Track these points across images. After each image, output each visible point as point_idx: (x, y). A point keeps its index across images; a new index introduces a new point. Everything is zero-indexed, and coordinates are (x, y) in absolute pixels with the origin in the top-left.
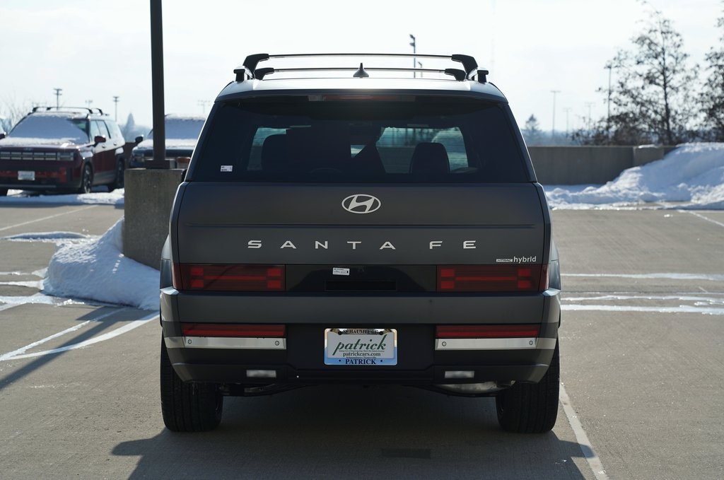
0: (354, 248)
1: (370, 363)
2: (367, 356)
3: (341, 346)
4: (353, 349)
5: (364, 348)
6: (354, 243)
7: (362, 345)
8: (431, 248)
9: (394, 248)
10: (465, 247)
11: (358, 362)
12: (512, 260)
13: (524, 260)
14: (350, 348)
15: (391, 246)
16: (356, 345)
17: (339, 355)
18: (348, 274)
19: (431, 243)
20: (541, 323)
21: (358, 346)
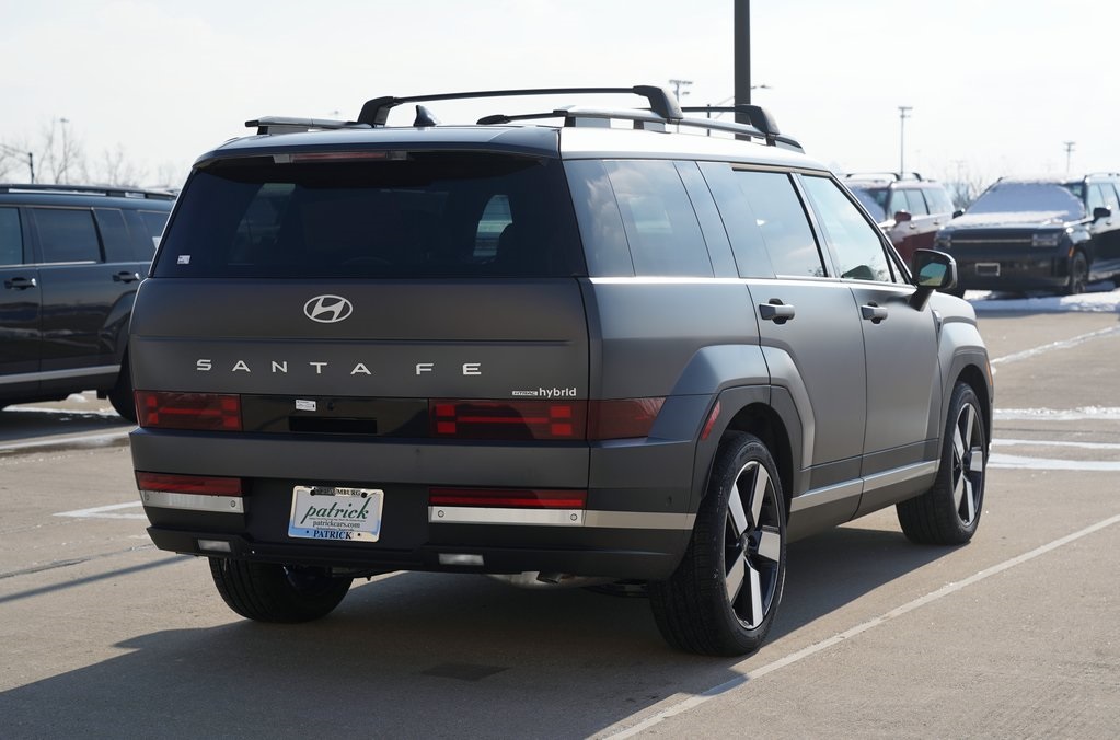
0: (319, 372)
1: (344, 537)
2: (342, 528)
3: (312, 511)
4: (326, 517)
5: (341, 515)
6: (319, 365)
7: (338, 511)
8: (418, 373)
9: (369, 373)
10: (465, 373)
11: (329, 534)
12: (536, 393)
13: (557, 393)
14: (323, 515)
15: (366, 370)
16: (331, 510)
17: (309, 524)
18: (314, 409)
19: (418, 366)
20: (587, 489)
21: (334, 512)
